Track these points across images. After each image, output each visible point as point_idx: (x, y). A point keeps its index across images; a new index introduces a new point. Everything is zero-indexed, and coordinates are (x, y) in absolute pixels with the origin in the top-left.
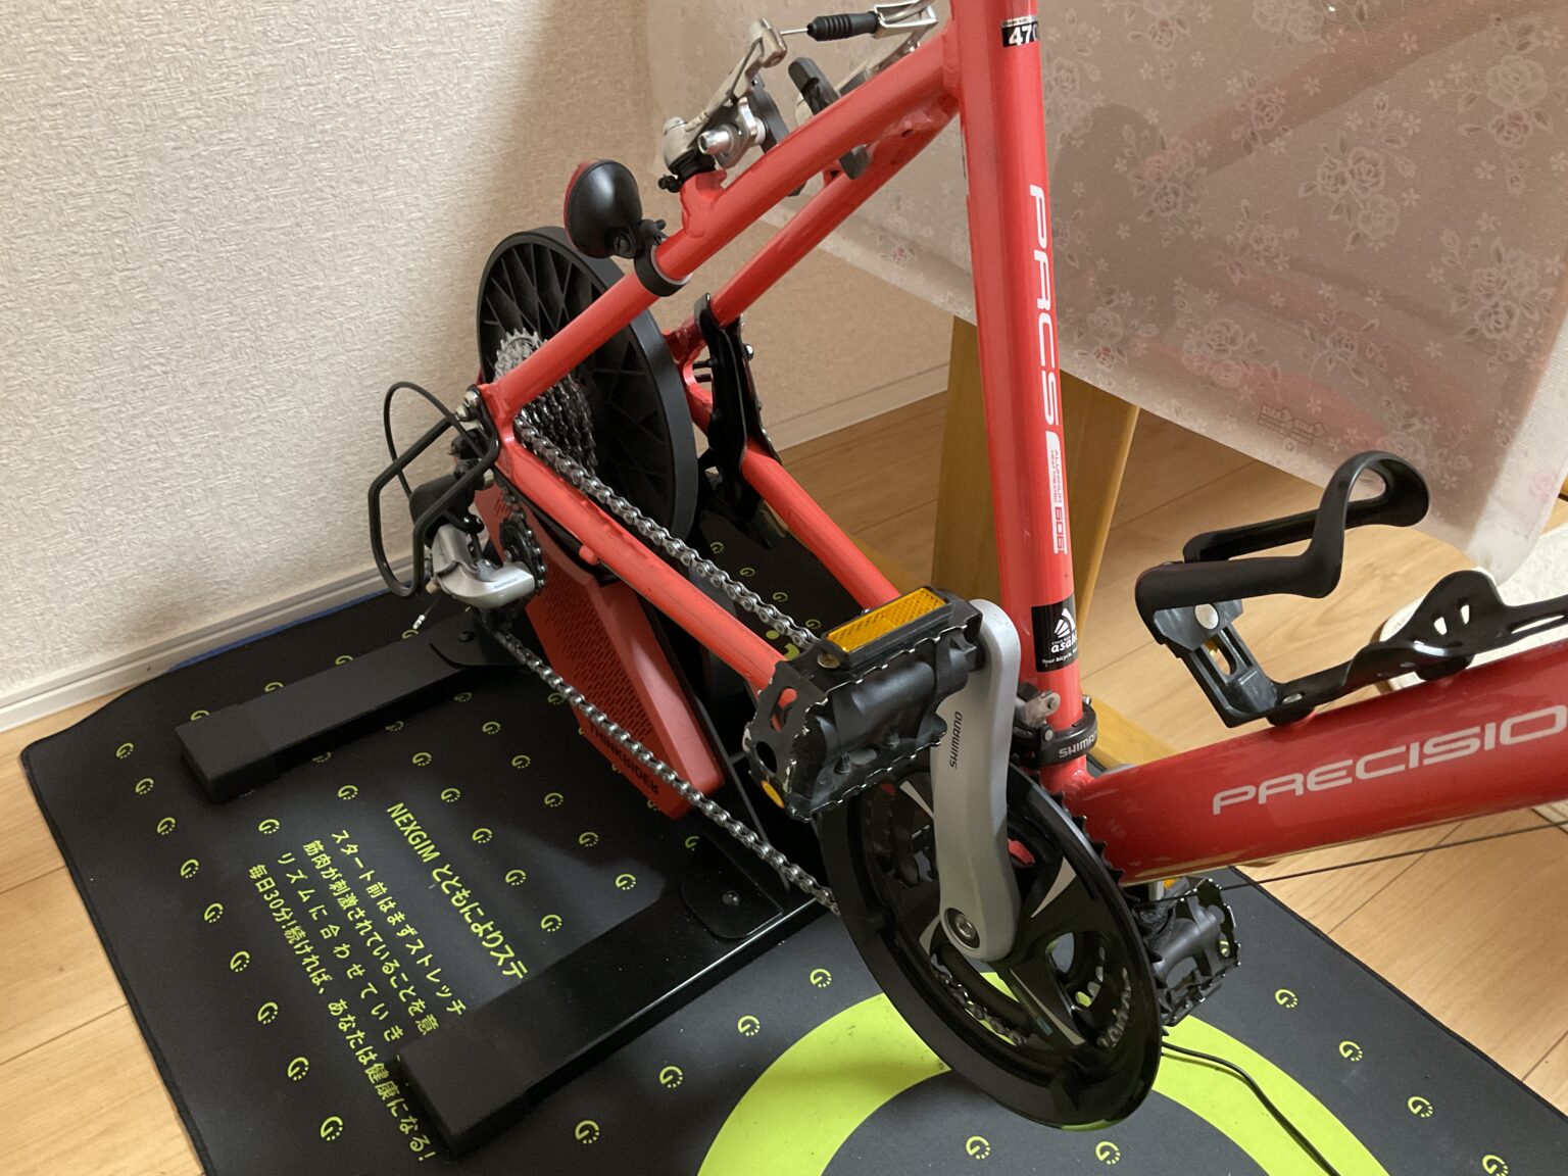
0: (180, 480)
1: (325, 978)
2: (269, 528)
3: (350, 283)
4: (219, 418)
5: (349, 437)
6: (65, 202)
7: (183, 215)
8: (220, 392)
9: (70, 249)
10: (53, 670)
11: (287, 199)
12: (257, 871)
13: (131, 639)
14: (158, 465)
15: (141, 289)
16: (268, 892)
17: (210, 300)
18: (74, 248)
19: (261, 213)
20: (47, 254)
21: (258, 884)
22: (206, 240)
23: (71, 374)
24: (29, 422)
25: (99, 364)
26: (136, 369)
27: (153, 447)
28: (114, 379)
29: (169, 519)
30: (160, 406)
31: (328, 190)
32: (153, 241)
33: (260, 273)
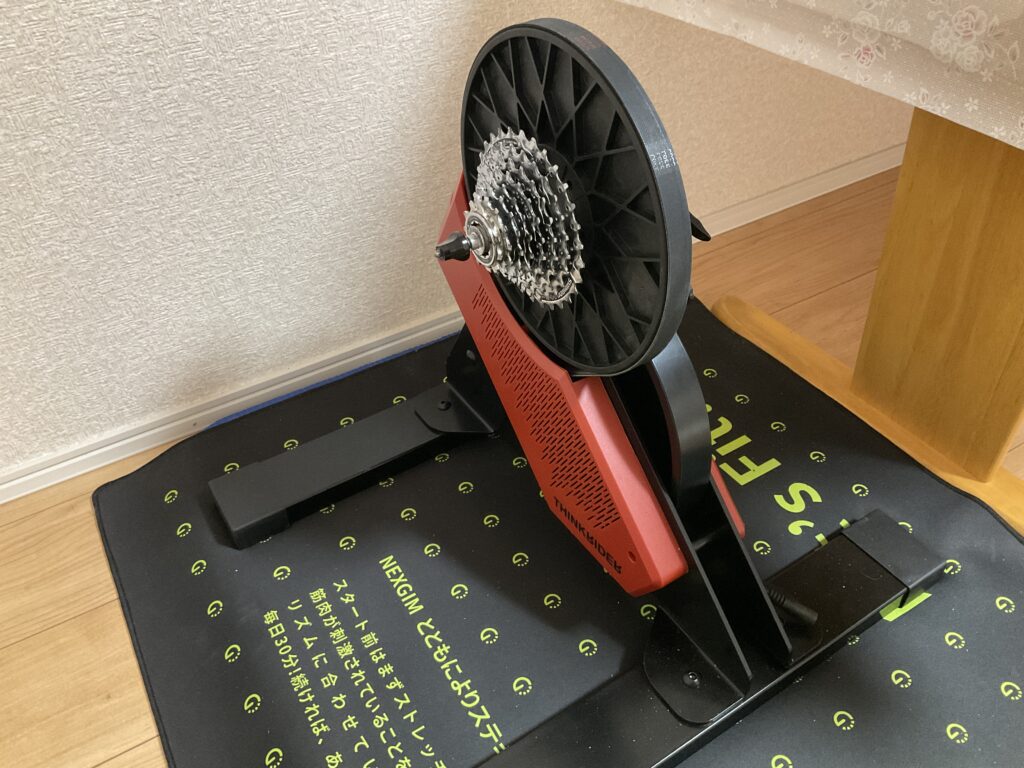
0: (213, 271)
1: (324, 728)
2: (288, 311)
3: (350, 99)
4: (243, 219)
5: (350, 235)
6: (101, 25)
7: (205, 37)
8: (244, 197)
9: (109, 69)
10: (118, 426)
11: (296, 22)
12: (271, 617)
13: (179, 401)
14: (195, 259)
15: (172, 105)
16: (280, 637)
17: (231, 115)
18: (112, 68)
19: (273, 35)
20: (89, 74)
21: (270, 630)
22: (226, 61)
23: (117, 182)
24: (84, 223)
25: (140, 173)
26: (171, 177)
27: (190, 244)
28: (154, 186)
29: (206, 304)
30: (195, 209)
31: (330, 13)
32: (181, 62)
33: (273, 91)
